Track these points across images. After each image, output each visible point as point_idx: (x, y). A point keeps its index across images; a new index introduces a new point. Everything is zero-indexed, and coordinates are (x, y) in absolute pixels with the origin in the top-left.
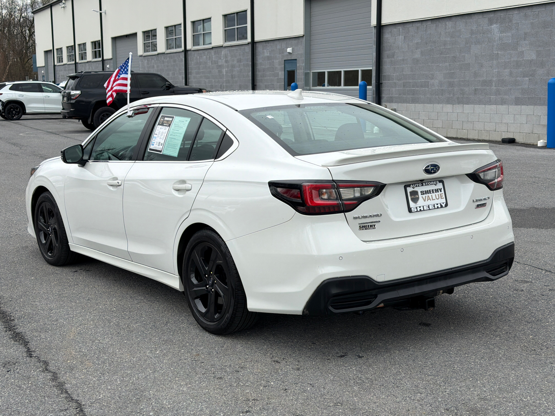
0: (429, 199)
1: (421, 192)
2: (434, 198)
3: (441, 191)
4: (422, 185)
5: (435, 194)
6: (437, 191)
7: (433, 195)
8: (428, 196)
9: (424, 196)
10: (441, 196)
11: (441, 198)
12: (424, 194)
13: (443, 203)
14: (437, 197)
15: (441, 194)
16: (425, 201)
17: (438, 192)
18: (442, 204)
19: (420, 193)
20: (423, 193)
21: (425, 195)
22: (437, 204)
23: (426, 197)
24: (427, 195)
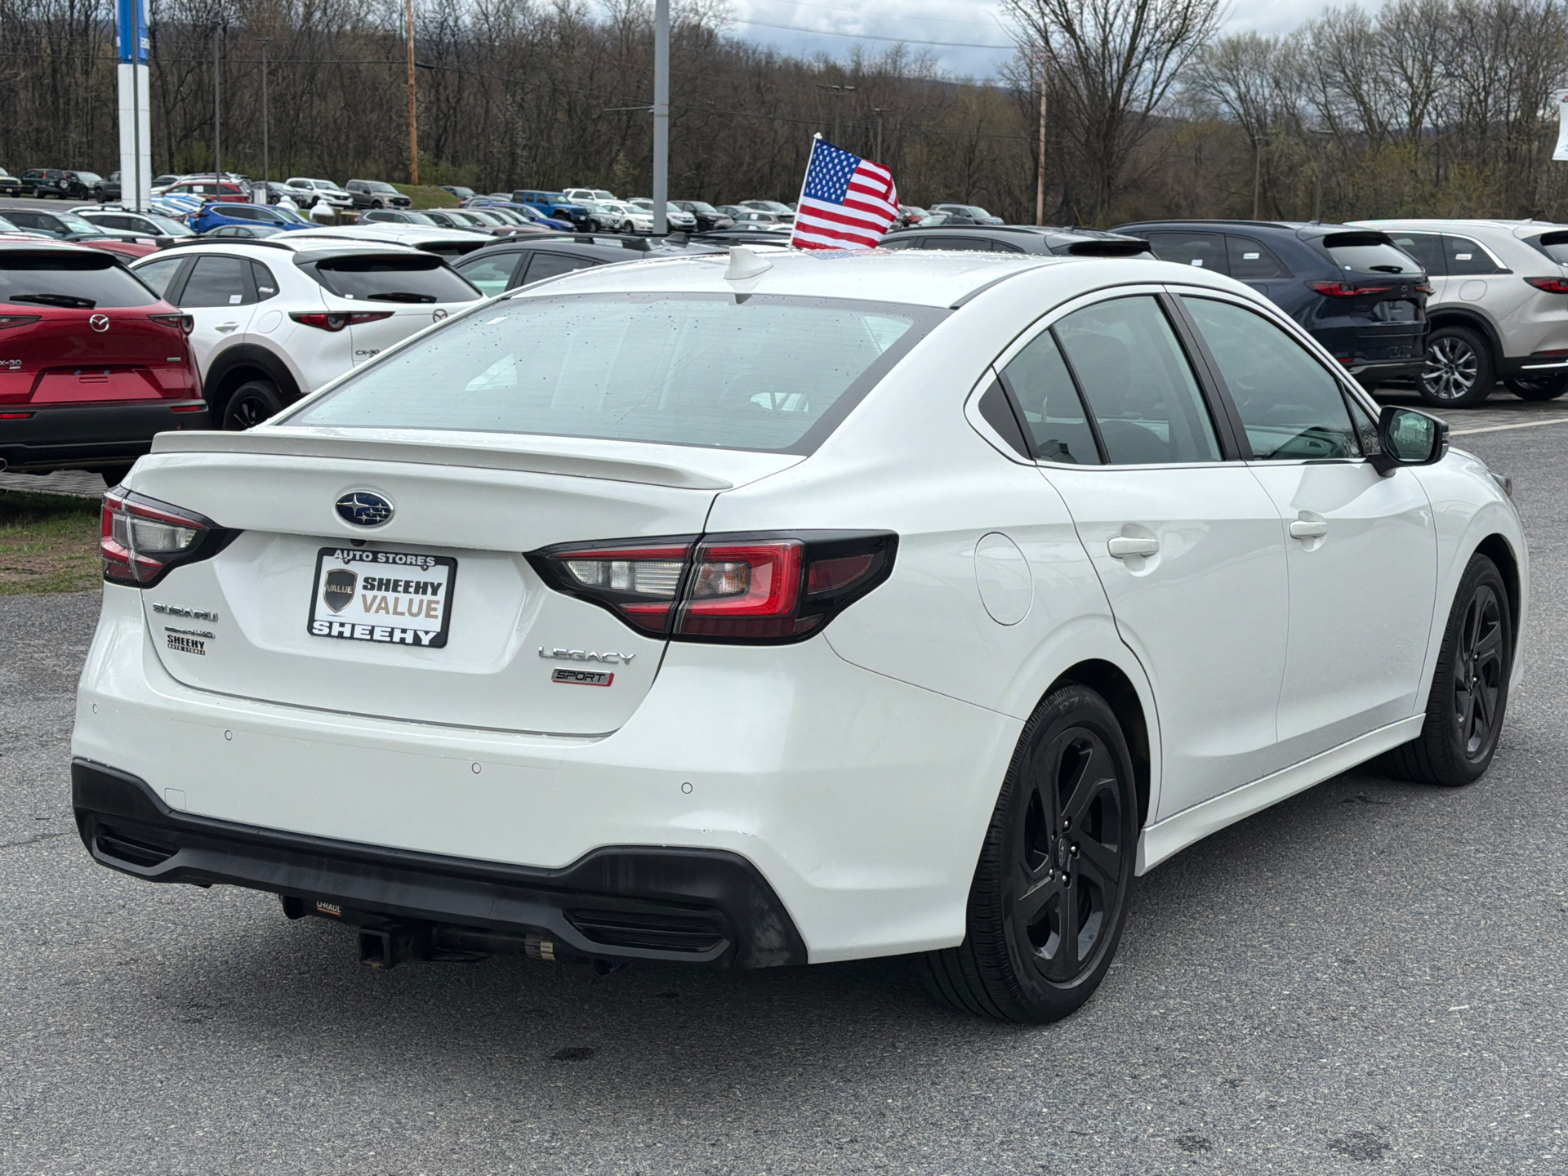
0: (383, 606)
1: (366, 580)
2: (403, 607)
3: (434, 593)
4: (375, 560)
5: (413, 596)
6: (421, 588)
7: (404, 598)
8: (384, 599)
9: (370, 594)
10: (429, 609)
11: (428, 615)
12: (372, 588)
13: (427, 633)
14: (415, 610)
15: (430, 603)
16: (367, 609)
17: (425, 593)
18: (421, 634)
19: (360, 583)
20: (369, 584)
21: (375, 592)
22: (404, 631)
23: (375, 597)
24: (383, 593)
